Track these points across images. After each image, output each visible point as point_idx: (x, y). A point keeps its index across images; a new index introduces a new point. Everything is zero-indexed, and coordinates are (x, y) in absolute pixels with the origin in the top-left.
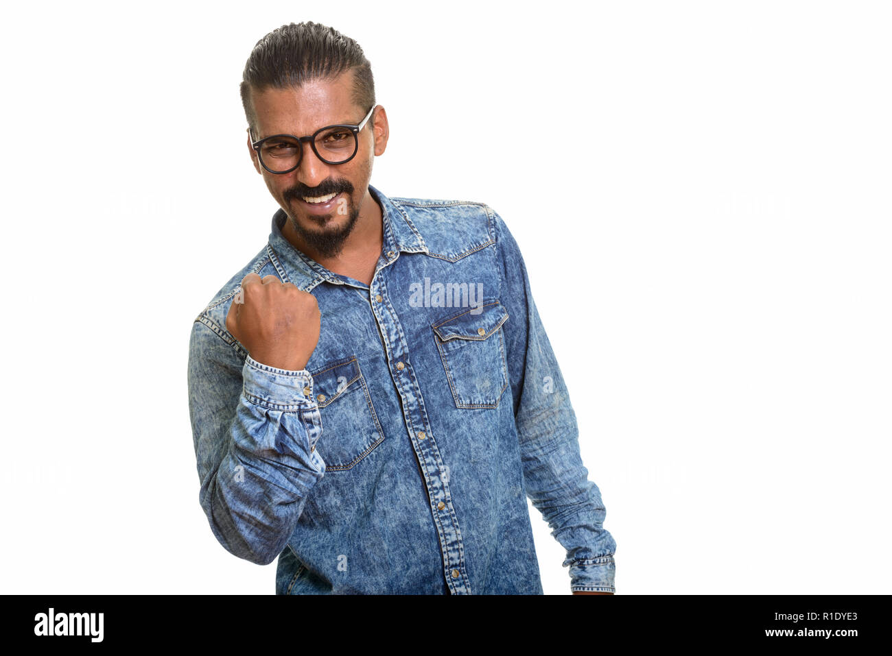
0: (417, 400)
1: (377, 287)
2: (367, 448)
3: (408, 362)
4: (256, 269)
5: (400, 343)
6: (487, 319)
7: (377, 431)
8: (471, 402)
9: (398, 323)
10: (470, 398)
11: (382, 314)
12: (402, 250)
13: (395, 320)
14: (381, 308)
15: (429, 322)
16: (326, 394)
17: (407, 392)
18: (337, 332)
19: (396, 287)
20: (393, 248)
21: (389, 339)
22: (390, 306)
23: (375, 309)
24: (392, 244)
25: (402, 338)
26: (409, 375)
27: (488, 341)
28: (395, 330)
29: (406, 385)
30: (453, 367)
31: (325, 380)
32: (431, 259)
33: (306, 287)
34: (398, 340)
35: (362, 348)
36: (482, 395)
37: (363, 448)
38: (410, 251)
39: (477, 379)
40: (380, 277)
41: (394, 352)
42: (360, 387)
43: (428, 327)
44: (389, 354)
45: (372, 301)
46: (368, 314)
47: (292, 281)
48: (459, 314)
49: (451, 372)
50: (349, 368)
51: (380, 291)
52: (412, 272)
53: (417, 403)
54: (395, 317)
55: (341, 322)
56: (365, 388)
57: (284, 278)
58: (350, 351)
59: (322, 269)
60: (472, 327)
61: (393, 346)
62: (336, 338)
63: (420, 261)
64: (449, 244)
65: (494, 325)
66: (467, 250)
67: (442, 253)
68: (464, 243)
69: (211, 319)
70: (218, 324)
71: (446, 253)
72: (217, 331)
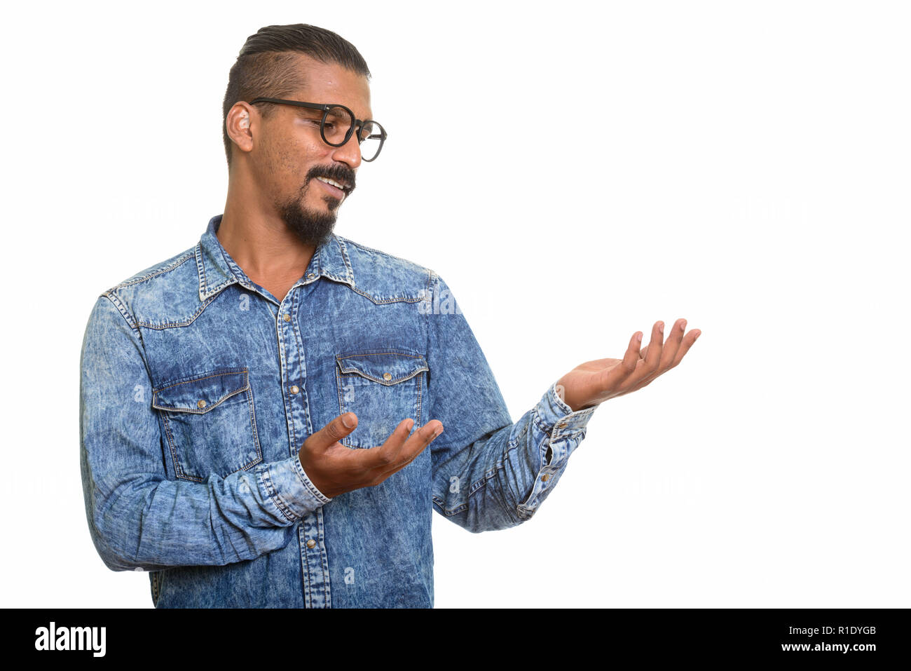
0: (306, 428)
1: (288, 306)
2: (242, 466)
3: (304, 387)
4: (179, 261)
5: (298, 367)
6: (397, 366)
7: (255, 451)
8: (359, 444)
9: (301, 346)
10: (359, 440)
11: (286, 334)
12: (324, 274)
13: (298, 343)
14: (287, 328)
15: (334, 353)
16: (208, 401)
17: (297, 418)
18: (234, 340)
19: (308, 311)
20: (316, 271)
21: (287, 360)
22: (297, 328)
23: (279, 327)
24: (316, 268)
25: (302, 361)
26: (302, 401)
27: (393, 389)
28: (295, 353)
29: (296, 411)
30: (350, 404)
31: (210, 386)
32: (354, 294)
33: (218, 285)
34: (296, 364)
35: (257, 363)
36: (374, 441)
37: (237, 466)
38: (333, 278)
39: (373, 423)
40: (295, 298)
41: (289, 374)
42: (246, 401)
43: (332, 357)
44: (284, 375)
45: (279, 318)
46: (271, 331)
47: (207, 278)
48: (368, 353)
49: (346, 408)
50: (238, 378)
51: (291, 312)
52: (331, 301)
53: (305, 431)
54: (300, 339)
55: (241, 332)
56: (251, 404)
57: (201, 273)
58: (243, 362)
59: (239, 272)
60: (379, 369)
61: (290, 367)
62: (231, 346)
63: (343, 293)
64: (380, 286)
65: (405, 374)
66: (396, 297)
67: (368, 292)
68: (396, 290)
69: (120, 298)
70: (126, 306)
71: (372, 293)
72: (123, 312)
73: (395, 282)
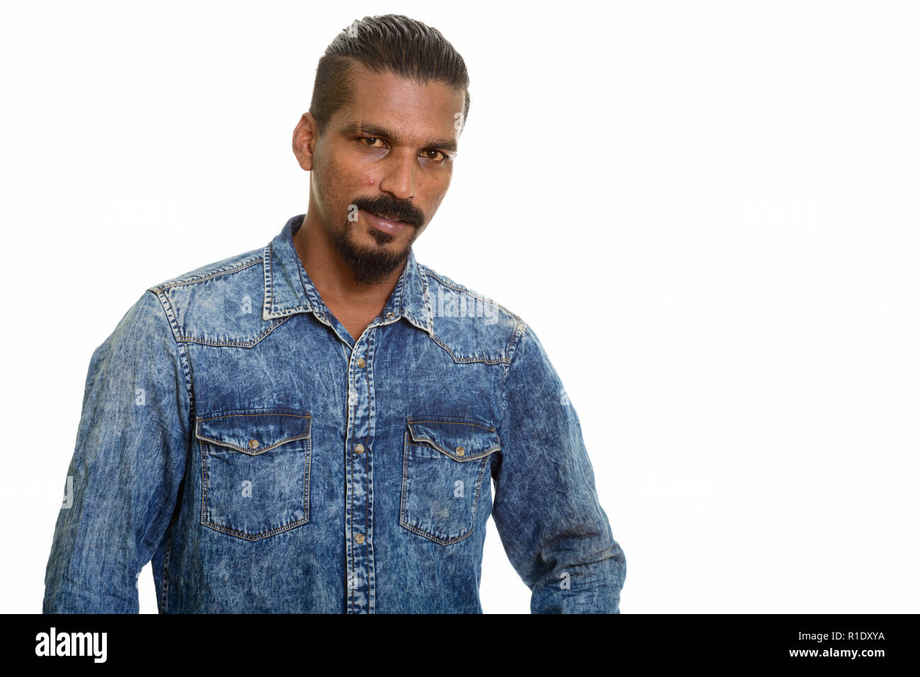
0: (366, 495)
1: (363, 348)
2: (284, 524)
3: (370, 447)
4: (244, 263)
5: (367, 423)
6: (473, 441)
7: (303, 510)
8: (417, 525)
9: (373, 398)
10: (418, 520)
11: (357, 382)
12: (405, 315)
13: (370, 394)
14: (360, 375)
15: (406, 415)
16: (261, 441)
17: (357, 482)
18: (300, 377)
19: (385, 358)
20: (396, 310)
21: (355, 413)
22: (371, 376)
23: (351, 373)
24: (397, 306)
25: (372, 417)
26: (365, 463)
27: (463, 465)
28: (365, 406)
29: (358, 474)
30: (414, 476)
31: (267, 424)
32: (434, 344)
33: (288, 308)
34: (365, 419)
35: (321, 409)
36: (433, 522)
37: (279, 523)
38: (413, 322)
39: (436, 502)
40: (371, 339)
41: (356, 430)
42: (303, 451)
43: (402, 419)
44: (350, 430)
45: (351, 363)
46: (343, 375)
47: (275, 294)
48: (443, 420)
49: (408, 481)
50: (299, 422)
51: (366, 356)
52: (409, 349)
53: (365, 499)
54: (372, 390)
55: (310, 369)
56: (308, 455)
57: (268, 286)
58: (307, 405)
59: (316, 298)
60: (452, 441)
61: (357, 422)
62: (297, 383)
63: (422, 341)
64: (461, 340)
65: (479, 451)
66: (477, 356)
67: (450, 345)
68: (477, 346)
69: (171, 301)
70: (176, 312)
71: (454, 348)
72: (171, 319)
73: (476, 337)
